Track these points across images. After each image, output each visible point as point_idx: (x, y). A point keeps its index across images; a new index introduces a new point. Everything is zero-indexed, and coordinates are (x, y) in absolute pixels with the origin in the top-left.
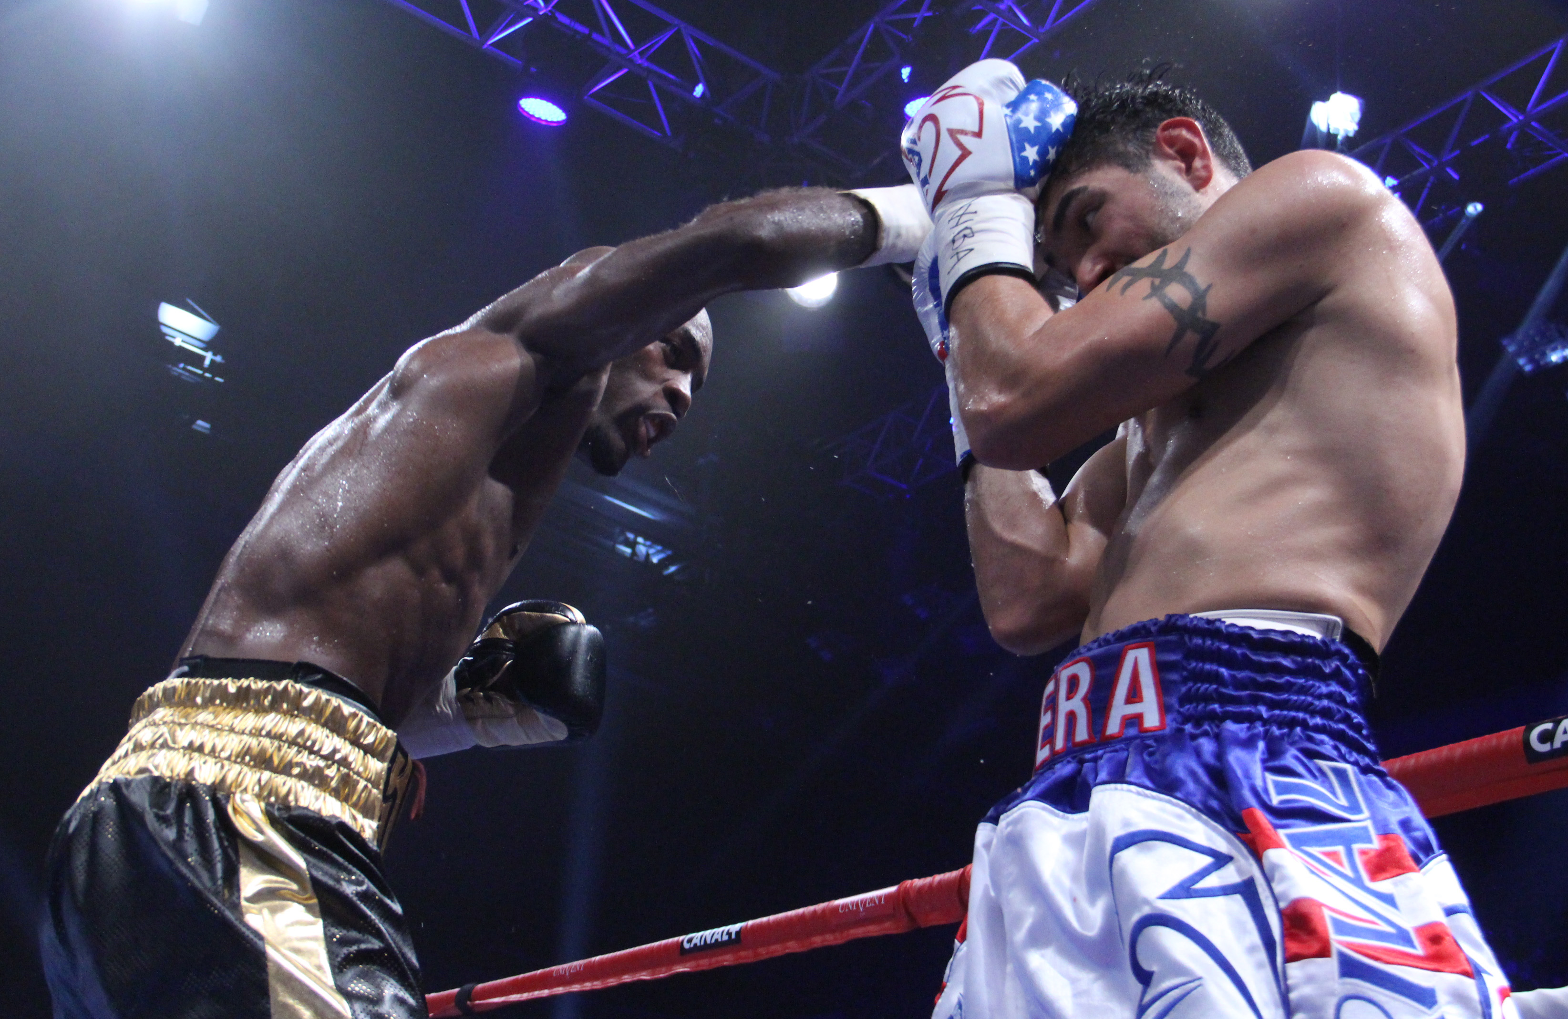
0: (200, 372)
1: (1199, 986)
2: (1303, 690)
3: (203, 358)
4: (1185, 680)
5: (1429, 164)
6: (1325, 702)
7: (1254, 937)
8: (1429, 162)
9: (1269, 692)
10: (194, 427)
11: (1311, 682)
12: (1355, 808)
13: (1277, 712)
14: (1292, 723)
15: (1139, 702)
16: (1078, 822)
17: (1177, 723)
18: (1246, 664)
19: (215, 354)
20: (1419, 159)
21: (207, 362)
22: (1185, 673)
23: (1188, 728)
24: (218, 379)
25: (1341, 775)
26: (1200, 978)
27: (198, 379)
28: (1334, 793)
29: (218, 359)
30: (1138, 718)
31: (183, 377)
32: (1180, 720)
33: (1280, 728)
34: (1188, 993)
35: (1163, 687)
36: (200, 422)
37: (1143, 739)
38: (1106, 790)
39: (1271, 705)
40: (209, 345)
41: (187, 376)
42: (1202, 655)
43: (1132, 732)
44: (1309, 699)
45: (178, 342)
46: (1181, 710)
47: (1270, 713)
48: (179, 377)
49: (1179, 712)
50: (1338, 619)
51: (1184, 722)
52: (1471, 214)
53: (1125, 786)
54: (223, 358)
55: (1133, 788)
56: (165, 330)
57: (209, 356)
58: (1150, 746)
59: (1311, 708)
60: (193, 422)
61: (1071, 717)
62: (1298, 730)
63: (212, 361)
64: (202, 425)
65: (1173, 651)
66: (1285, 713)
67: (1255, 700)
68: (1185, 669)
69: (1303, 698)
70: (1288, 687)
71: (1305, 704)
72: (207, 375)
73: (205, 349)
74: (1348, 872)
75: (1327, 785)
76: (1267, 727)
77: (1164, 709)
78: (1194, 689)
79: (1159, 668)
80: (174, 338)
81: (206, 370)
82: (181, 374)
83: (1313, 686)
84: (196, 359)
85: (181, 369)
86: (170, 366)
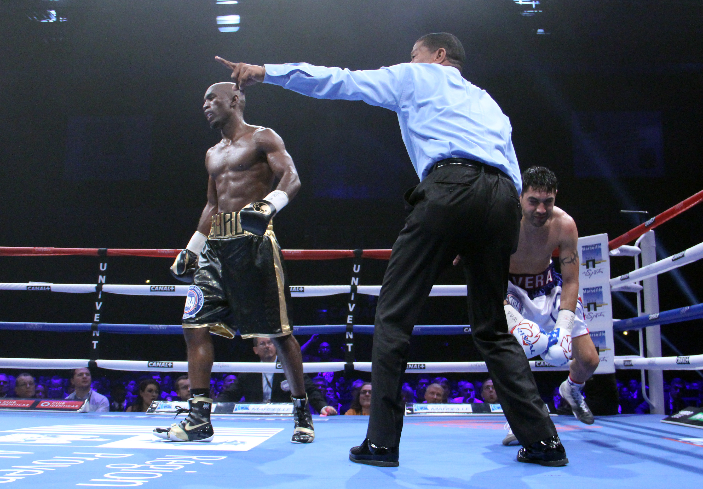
0: (532, 11)
3: (532, 5)
10: (538, 33)
19: (535, 2)
21: (534, 6)
24: (540, 11)
27: (532, 14)
29: (537, 3)
31: (527, 15)
41: (528, 14)
45: (521, 2)
48: (526, 16)
54: (539, 2)
57: (534, 4)
60: (537, 31)
63: (536, 5)
64: (540, 31)
72: (536, 11)
73: (531, 1)
80: (518, 2)
81: (534, 10)
82: (526, 15)
84: (529, 7)
85: (525, 13)
86: (522, 13)
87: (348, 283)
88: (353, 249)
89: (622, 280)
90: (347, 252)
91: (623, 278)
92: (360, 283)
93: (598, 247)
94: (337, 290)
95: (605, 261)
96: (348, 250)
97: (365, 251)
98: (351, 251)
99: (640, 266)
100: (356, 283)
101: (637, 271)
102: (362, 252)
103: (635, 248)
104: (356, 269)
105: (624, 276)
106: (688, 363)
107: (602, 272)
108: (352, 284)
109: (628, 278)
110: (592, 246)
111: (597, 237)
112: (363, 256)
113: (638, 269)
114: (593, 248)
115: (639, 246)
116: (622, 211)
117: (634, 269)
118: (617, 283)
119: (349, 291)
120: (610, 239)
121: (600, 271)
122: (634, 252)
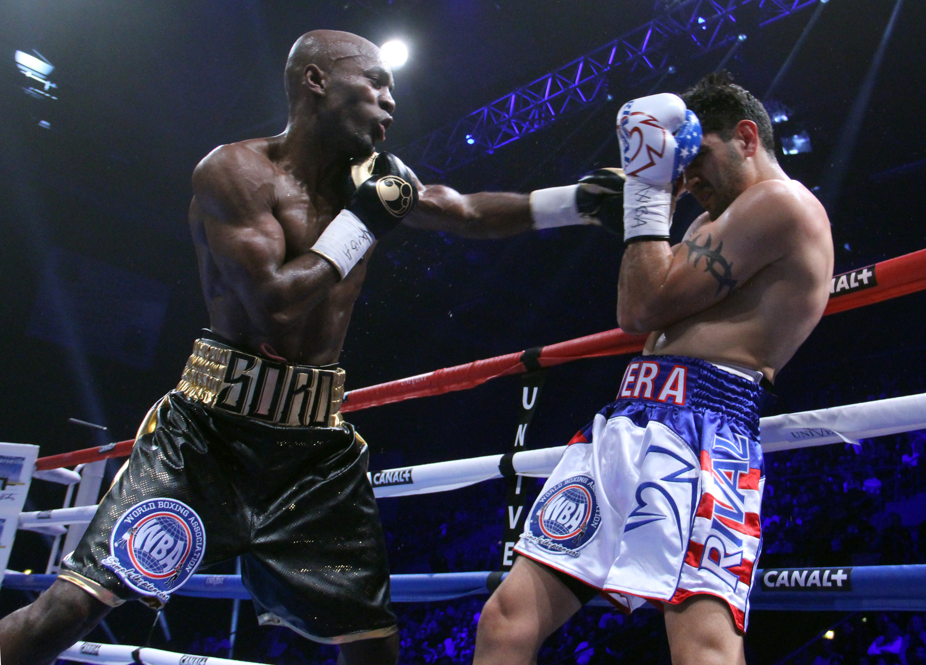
0: (42, 93)
1: (665, 519)
2: (741, 403)
3: (44, 84)
4: (696, 388)
5: (721, 12)
6: (748, 410)
7: (690, 502)
8: (721, 11)
9: (728, 401)
10: (40, 125)
11: (745, 400)
12: (744, 456)
13: (729, 410)
14: (733, 415)
15: (675, 390)
16: (640, 431)
17: (689, 404)
18: (721, 386)
19: (52, 83)
20: (716, 9)
21: (47, 87)
22: (697, 385)
23: (693, 407)
24: (54, 98)
25: (743, 441)
26: (666, 516)
27: (42, 97)
28: (739, 448)
29: (54, 86)
30: (674, 397)
31: (32, 96)
32: (690, 403)
33: (728, 416)
34: (660, 519)
35: (687, 388)
37: (674, 406)
38: (655, 424)
39: (727, 406)
40: (48, 77)
41: (35, 94)
42: (706, 379)
43: (670, 402)
44: (743, 407)
45: (29, 74)
46: (692, 399)
47: (726, 410)
48: (28, 96)
49: (691, 400)
50: (762, 373)
51: (691, 405)
52: (740, 40)
53: (663, 425)
54: (57, 85)
55: (665, 426)
56: (20, 67)
57: (48, 85)
58: (676, 411)
59: (742, 411)
60: (38, 121)
61: (644, 386)
62: (734, 418)
63: (50, 87)
64: (44, 123)
65: (694, 374)
66: (732, 411)
67: (721, 403)
68: (698, 383)
69: (740, 406)
70: (736, 400)
71: (741, 409)
72: (47, 95)
73: (46, 80)
74: (732, 482)
75: (737, 444)
76: (723, 415)
77: (685, 397)
78: (700, 392)
79: (687, 379)
80: (26, 71)
81: (46, 92)
83: (745, 401)
84: (41, 86)
85: (31, 90)
86: (25, 89)
89: (40, 518)
91: (41, 515)
93: (19, 462)
95: (23, 484)
99: (72, 505)
101: (66, 510)
103: (74, 474)
105: (44, 513)
106: (96, 654)
107: (13, 499)
109: (49, 517)
110: (10, 458)
111: (22, 447)
113: (66, 508)
114: (11, 461)
115: (80, 472)
116: (72, 419)
117: (61, 507)
118: (31, 520)
120: (40, 455)
121: (10, 497)
122: (72, 479)
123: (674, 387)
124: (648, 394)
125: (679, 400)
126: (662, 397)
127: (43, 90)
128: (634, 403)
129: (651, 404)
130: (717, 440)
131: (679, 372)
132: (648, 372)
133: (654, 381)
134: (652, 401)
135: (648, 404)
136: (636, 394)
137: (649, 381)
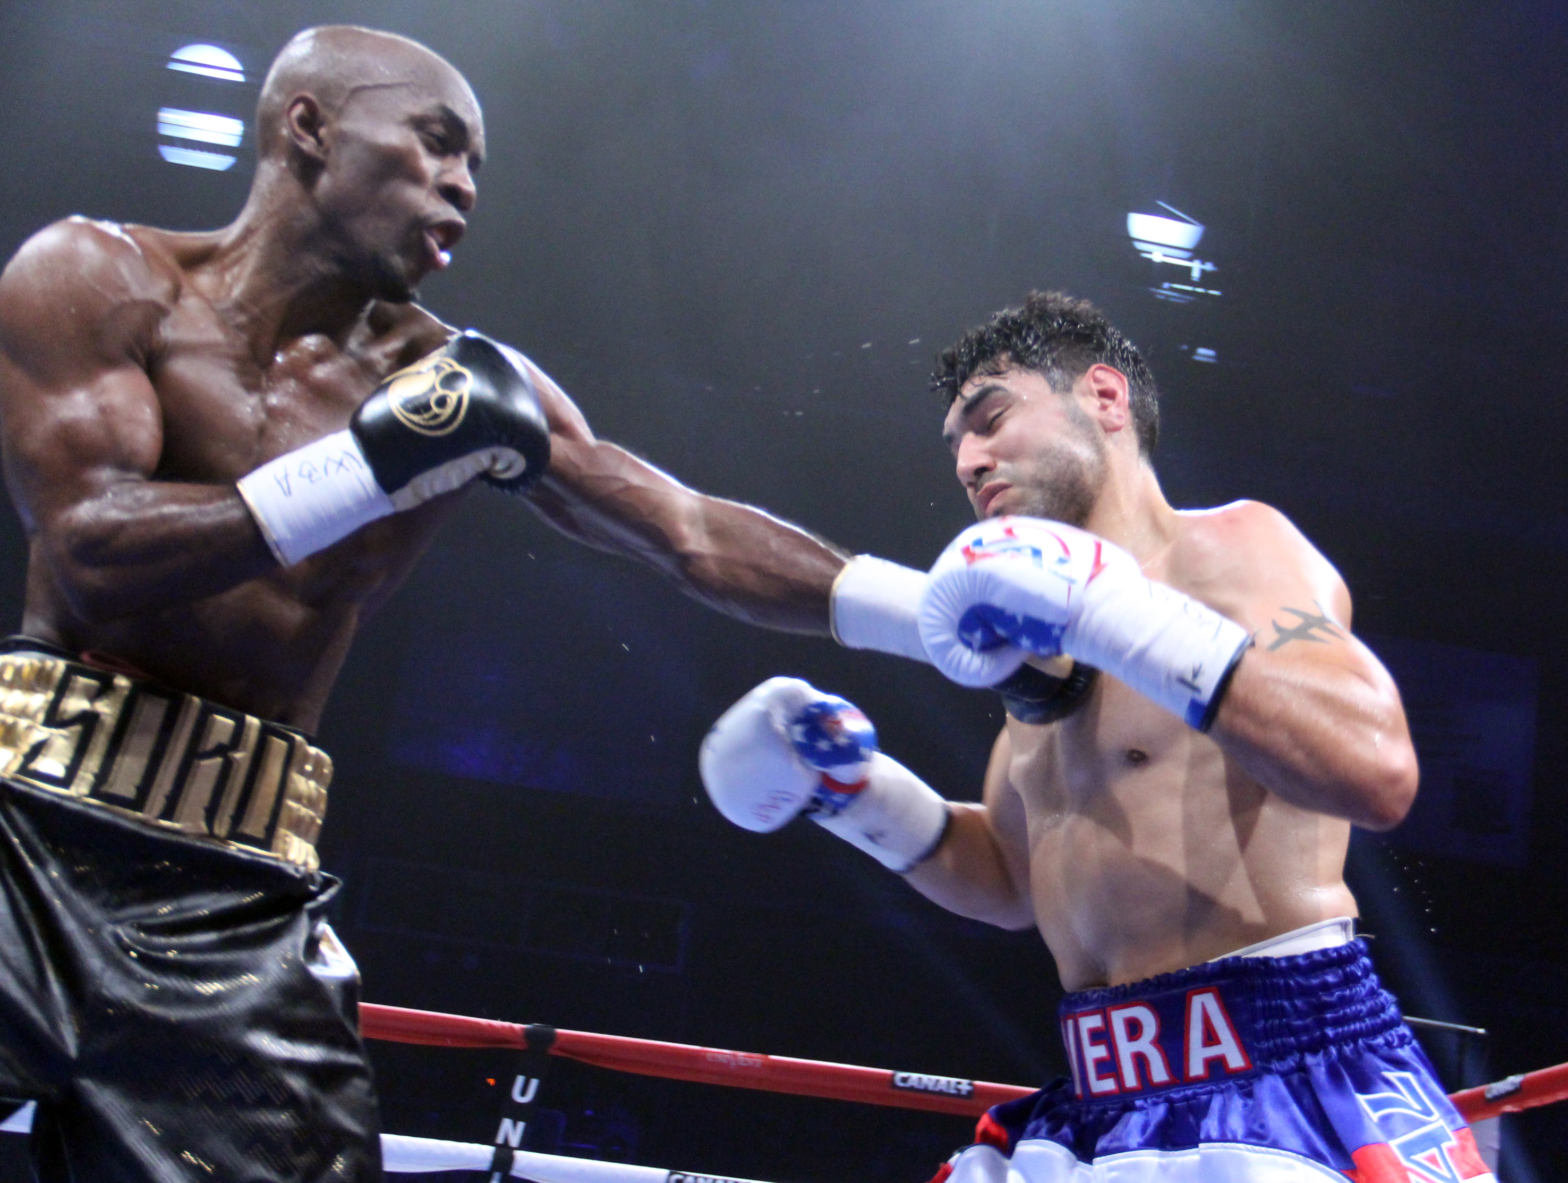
0: (1191, 289)
3: (1189, 270)
4: (1256, 1019)
10: (1196, 358)
15: (1217, 1045)
17: (1263, 1062)
19: (1203, 263)
21: (1196, 274)
22: (1254, 1012)
23: (1273, 1064)
24: (1213, 292)
27: (1192, 298)
29: (1209, 267)
30: (1221, 1059)
31: (1173, 300)
32: (1264, 1058)
35: (1239, 1030)
36: (1202, 351)
37: (1231, 1076)
40: (1197, 253)
41: (1176, 298)
43: (1219, 1071)
45: (1157, 256)
48: (1166, 303)
53: (1232, 1144)
54: (1215, 265)
56: (1139, 246)
57: (1196, 268)
60: (1192, 351)
61: (1140, 1061)
63: (1203, 272)
64: (1204, 353)
65: (1237, 993)
68: (1253, 1008)
72: (1199, 290)
73: (1190, 260)
74: (1446, 1173)
77: (1245, 1049)
79: (1230, 1013)
80: (1150, 253)
81: (1197, 285)
82: (1167, 297)
84: (1183, 274)
85: (1167, 290)
86: (1154, 290)
87: (486, 1137)
88: (523, 1024)
90: (503, 1028)
92: (528, 1144)
94: (448, 1157)
96: (507, 1024)
97: (562, 1034)
98: (517, 1026)
100: (514, 1141)
102: (552, 1038)
104: (523, 1093)
108: (500, 1140)
112: (552, 1051)
119: (485, 1166)
123: (1210, 1038)
124: (1159, 1073)
125: (1236, 1060)
126: (1196, 1068)
127: (1189, 282)
128: (1138, 1103)
129: (1179, 1092)
130: (1370, 1102)
131: (1203, 1004)
132: (1134, 1029)
133: (1158, 1042)
134: (1178, 1085)
135: (1174, 1096)
136: (1131, 1080)
137: (1145, 1045)
